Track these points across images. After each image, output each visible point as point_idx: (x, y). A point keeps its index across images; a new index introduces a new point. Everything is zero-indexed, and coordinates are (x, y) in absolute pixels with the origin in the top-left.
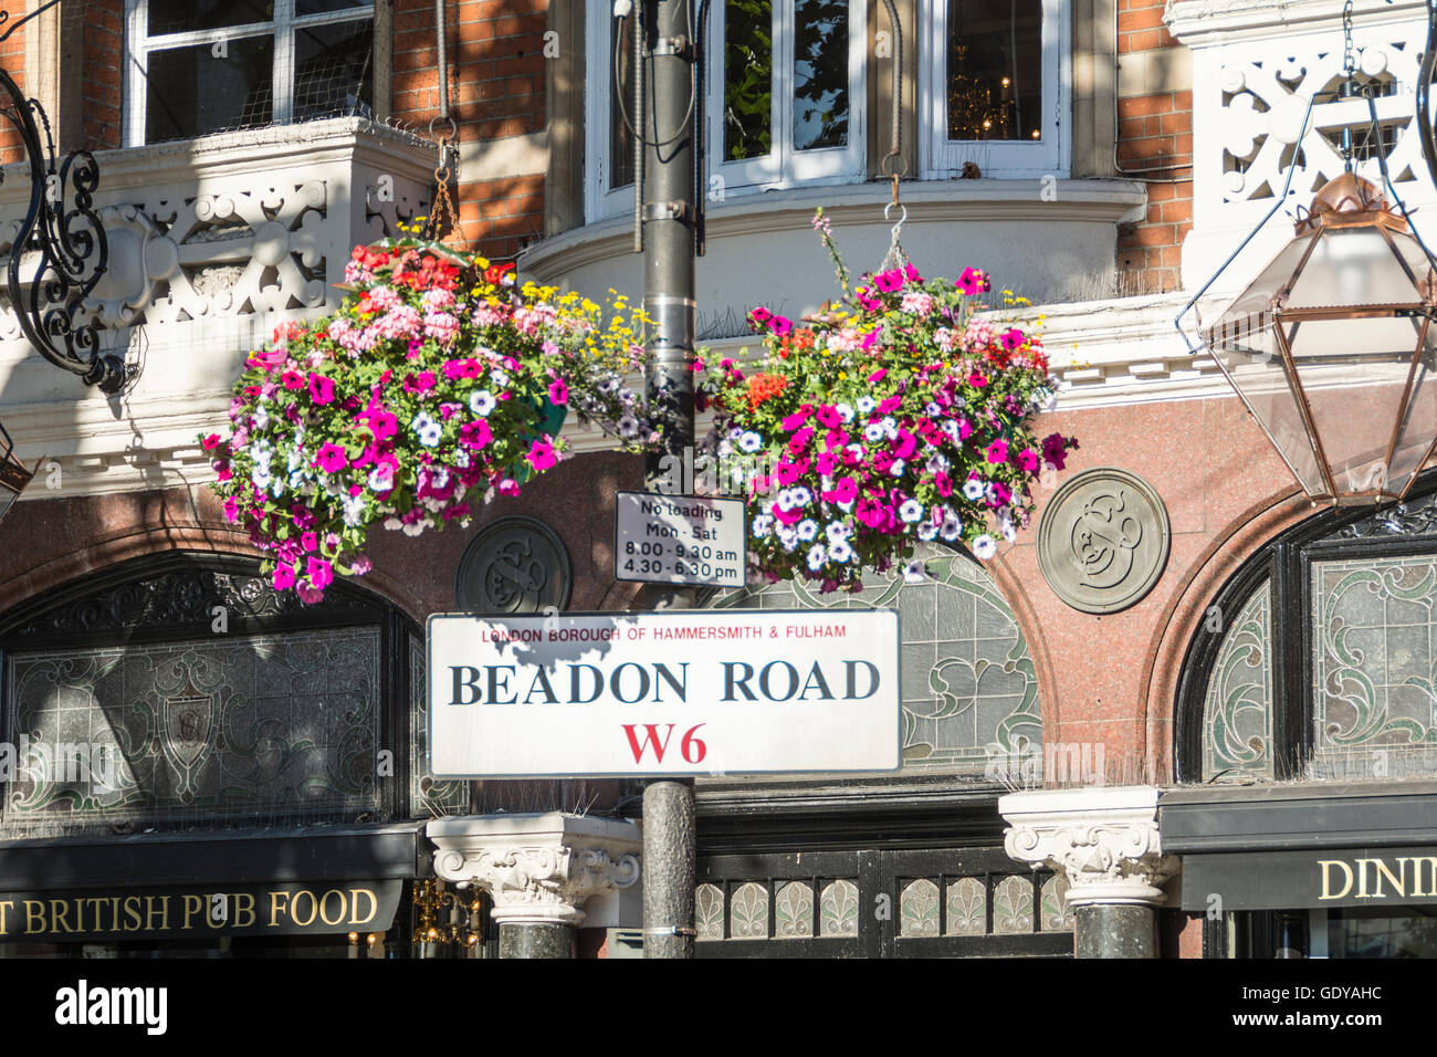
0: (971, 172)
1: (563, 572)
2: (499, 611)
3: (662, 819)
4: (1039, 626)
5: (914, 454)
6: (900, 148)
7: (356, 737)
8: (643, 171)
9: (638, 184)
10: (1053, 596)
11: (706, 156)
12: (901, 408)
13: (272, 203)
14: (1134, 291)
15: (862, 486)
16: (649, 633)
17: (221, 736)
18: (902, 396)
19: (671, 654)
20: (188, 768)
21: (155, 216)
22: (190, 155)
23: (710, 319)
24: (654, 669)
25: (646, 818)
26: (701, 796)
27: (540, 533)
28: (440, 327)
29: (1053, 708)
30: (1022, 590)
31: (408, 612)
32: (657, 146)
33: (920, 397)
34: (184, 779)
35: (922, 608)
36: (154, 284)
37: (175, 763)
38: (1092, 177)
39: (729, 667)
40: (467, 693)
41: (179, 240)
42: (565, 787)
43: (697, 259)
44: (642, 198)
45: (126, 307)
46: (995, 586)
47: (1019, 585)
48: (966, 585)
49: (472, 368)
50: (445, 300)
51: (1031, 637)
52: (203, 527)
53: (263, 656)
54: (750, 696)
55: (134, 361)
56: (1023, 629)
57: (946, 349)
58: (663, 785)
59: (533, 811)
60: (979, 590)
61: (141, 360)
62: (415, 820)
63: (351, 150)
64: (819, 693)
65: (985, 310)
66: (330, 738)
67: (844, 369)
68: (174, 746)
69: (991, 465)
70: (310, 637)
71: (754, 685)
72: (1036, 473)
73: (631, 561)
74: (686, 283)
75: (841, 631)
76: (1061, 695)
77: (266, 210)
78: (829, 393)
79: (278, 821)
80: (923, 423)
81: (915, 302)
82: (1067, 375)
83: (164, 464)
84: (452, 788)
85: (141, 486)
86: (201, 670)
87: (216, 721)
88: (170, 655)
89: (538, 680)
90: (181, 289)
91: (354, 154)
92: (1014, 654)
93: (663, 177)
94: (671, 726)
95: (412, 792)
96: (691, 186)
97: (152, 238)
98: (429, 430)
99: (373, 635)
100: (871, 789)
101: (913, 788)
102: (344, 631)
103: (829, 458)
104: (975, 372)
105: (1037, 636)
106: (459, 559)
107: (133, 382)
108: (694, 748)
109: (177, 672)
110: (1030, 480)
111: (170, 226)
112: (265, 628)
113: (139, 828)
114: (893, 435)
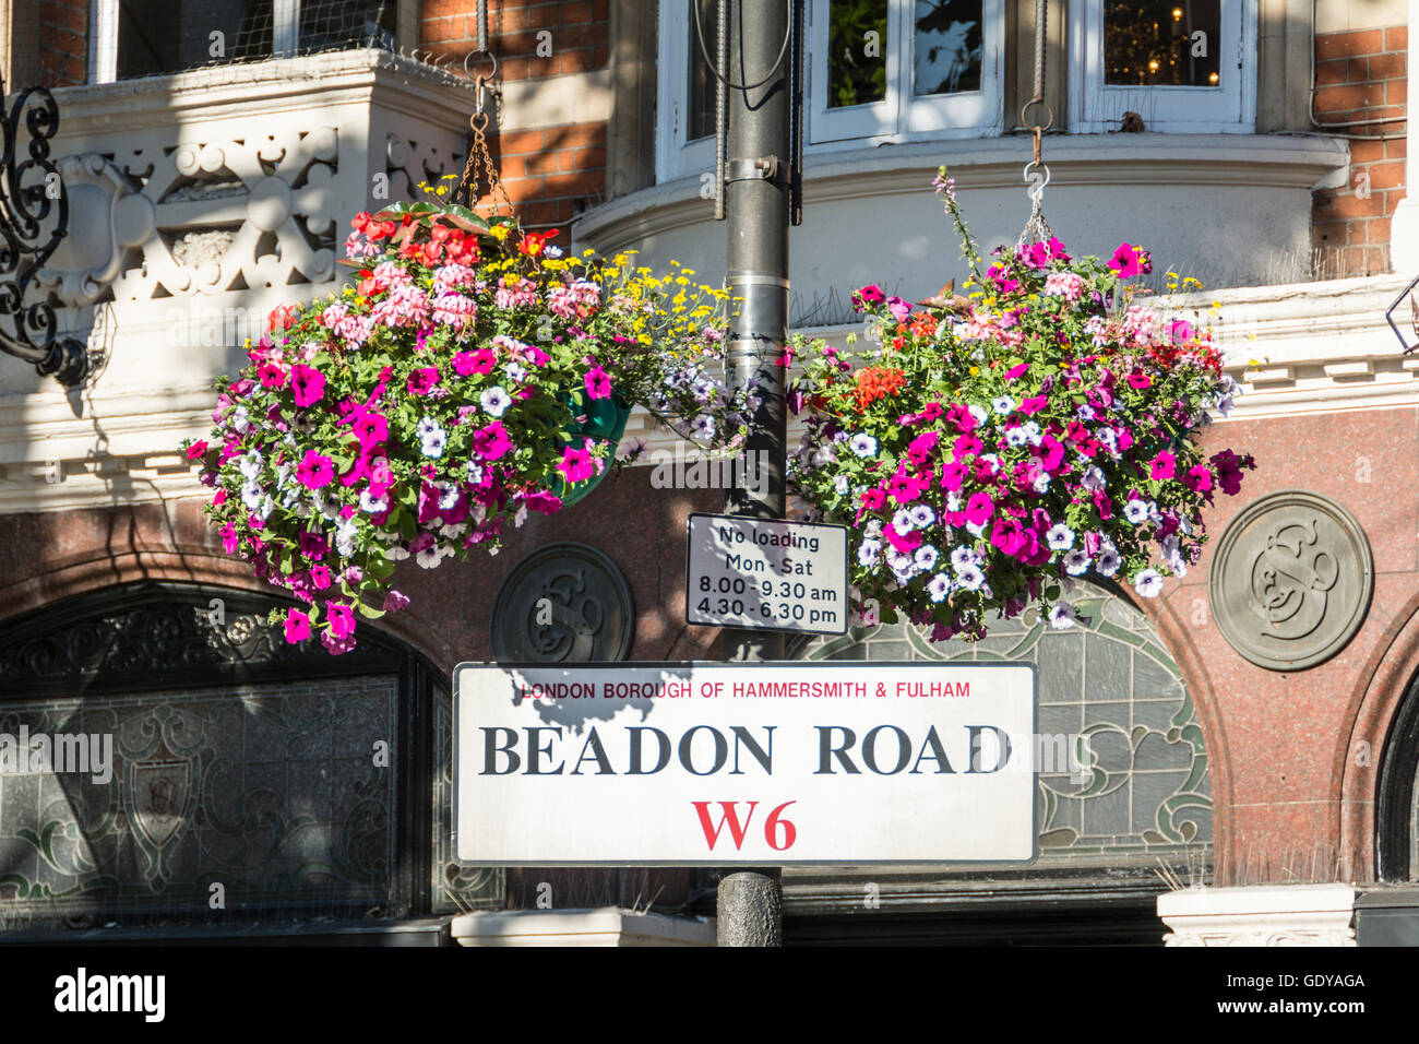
0: (1132, 124)
1: (623, 611)
2: (545, 659)
3: (741, 919)
4: (1210, 684)
5: (1062, 467)
6: (1043, 95)
7: (367, 813)
8: (727, 120)
9: (720, 136)
10: (1228, 649)
11: (805, 102)
12: (1047, 409)
13: (271, 154)
14: (1331, 274)
15: (999, 504)
16: (728, 689)
17: (200, 809)
18: (1048, 395)
19: (754, 714)
20: (160, 848)
21: (127, 168)
22: (168, 94)
23: (808, 303)
24: (733, 734)
25: (722, 917)
26: (787, 890)
27: (595, 563)
28: (450, 311)
29: (1227, 787)
30: (1190, 641)
31: (433, 658)
32: (744, 90)
33: (1070, 398)
34: (155, 861)
35: (1066, 661)
36: (125, 252)
37: (144, 841)
38: (1281, 131)
39: (825, 733)
40: (502, 761)
41: (156, 199)
42: (623, 878)
43: (792, 229)
44: (725, 152)
45: (90, 280)
46: (1157, 635)
47: (1187, 634)
48: (1121, 633)
49: (485, 361)
50: (459, 278)
51: (1200, 699)
52: (181, 552)
53: (252, 711)
54: (850, 768)
55: (99, 347)
56: (1191, 689)
57: (1099, 342)
58: (742, 876)
59: (584, 906)
60: (1137, 640)
61: (108, 346)
62: (437, 916)
63: (369, 90)
64: (935, 765)
65: (1147, 295)
66: (335, 812)
67: (974, 363)
68: (142, 821)
69: (1155, 482)
70: (312, 689)
71: (855, 754)
72: (1208, 496)
73: (706, 600)
74: (778, 259)
75: (964, 689)
76: (1236, 771)
77: (264, 163)
78: (957, 392)
79: (270, 914)
80: (1074, 429)
81: (1061, 284)
82: (1247, 376)
83: (133, 473)
84: (483, 878)
85: (108, 500)
86: (177, 728)
87: (194, 791)
88: (139, 709)
89: (590, 746)
90: (158, 258)
91: (373, 95)
92: (1179, 719)
93: (751, 128)
94: (753, 804)
95: (435, 881)
96: (786, 137)
97: (123, 195)
98: (432, 438)
99: (389, 688)
100: (1001, 885)
101: (1052, 884)
102: (354, 682)
103: (957, 470)
104: (1137, 371)
105: (1207, 697)
106: (496, 594)
107: (98, 373)
108: (780, 831)
109: (147, 729)
110: (1201, 504)
111: (145, 181)
112: (256, 676)
113: (99, 922)
114: (1037, 441)
